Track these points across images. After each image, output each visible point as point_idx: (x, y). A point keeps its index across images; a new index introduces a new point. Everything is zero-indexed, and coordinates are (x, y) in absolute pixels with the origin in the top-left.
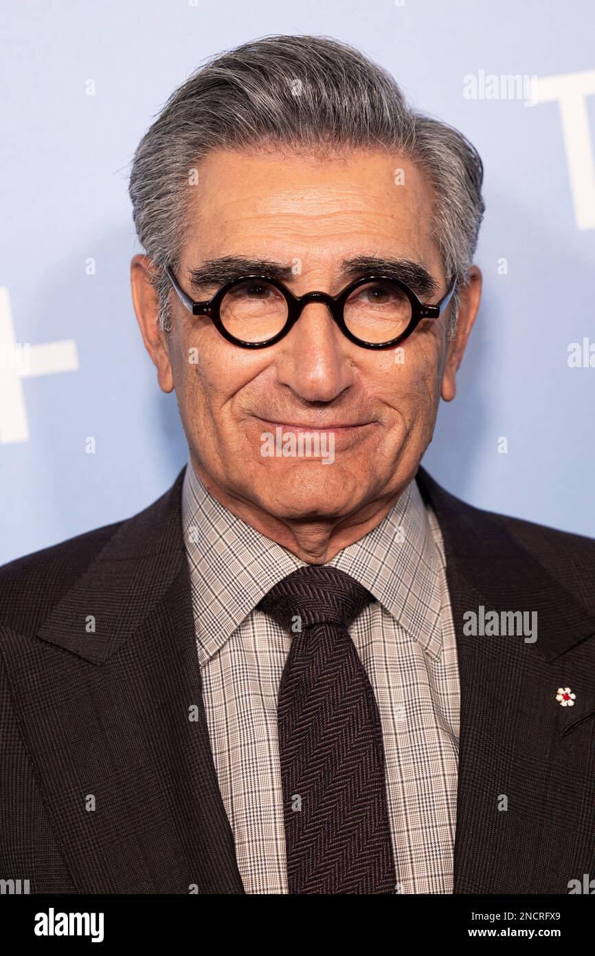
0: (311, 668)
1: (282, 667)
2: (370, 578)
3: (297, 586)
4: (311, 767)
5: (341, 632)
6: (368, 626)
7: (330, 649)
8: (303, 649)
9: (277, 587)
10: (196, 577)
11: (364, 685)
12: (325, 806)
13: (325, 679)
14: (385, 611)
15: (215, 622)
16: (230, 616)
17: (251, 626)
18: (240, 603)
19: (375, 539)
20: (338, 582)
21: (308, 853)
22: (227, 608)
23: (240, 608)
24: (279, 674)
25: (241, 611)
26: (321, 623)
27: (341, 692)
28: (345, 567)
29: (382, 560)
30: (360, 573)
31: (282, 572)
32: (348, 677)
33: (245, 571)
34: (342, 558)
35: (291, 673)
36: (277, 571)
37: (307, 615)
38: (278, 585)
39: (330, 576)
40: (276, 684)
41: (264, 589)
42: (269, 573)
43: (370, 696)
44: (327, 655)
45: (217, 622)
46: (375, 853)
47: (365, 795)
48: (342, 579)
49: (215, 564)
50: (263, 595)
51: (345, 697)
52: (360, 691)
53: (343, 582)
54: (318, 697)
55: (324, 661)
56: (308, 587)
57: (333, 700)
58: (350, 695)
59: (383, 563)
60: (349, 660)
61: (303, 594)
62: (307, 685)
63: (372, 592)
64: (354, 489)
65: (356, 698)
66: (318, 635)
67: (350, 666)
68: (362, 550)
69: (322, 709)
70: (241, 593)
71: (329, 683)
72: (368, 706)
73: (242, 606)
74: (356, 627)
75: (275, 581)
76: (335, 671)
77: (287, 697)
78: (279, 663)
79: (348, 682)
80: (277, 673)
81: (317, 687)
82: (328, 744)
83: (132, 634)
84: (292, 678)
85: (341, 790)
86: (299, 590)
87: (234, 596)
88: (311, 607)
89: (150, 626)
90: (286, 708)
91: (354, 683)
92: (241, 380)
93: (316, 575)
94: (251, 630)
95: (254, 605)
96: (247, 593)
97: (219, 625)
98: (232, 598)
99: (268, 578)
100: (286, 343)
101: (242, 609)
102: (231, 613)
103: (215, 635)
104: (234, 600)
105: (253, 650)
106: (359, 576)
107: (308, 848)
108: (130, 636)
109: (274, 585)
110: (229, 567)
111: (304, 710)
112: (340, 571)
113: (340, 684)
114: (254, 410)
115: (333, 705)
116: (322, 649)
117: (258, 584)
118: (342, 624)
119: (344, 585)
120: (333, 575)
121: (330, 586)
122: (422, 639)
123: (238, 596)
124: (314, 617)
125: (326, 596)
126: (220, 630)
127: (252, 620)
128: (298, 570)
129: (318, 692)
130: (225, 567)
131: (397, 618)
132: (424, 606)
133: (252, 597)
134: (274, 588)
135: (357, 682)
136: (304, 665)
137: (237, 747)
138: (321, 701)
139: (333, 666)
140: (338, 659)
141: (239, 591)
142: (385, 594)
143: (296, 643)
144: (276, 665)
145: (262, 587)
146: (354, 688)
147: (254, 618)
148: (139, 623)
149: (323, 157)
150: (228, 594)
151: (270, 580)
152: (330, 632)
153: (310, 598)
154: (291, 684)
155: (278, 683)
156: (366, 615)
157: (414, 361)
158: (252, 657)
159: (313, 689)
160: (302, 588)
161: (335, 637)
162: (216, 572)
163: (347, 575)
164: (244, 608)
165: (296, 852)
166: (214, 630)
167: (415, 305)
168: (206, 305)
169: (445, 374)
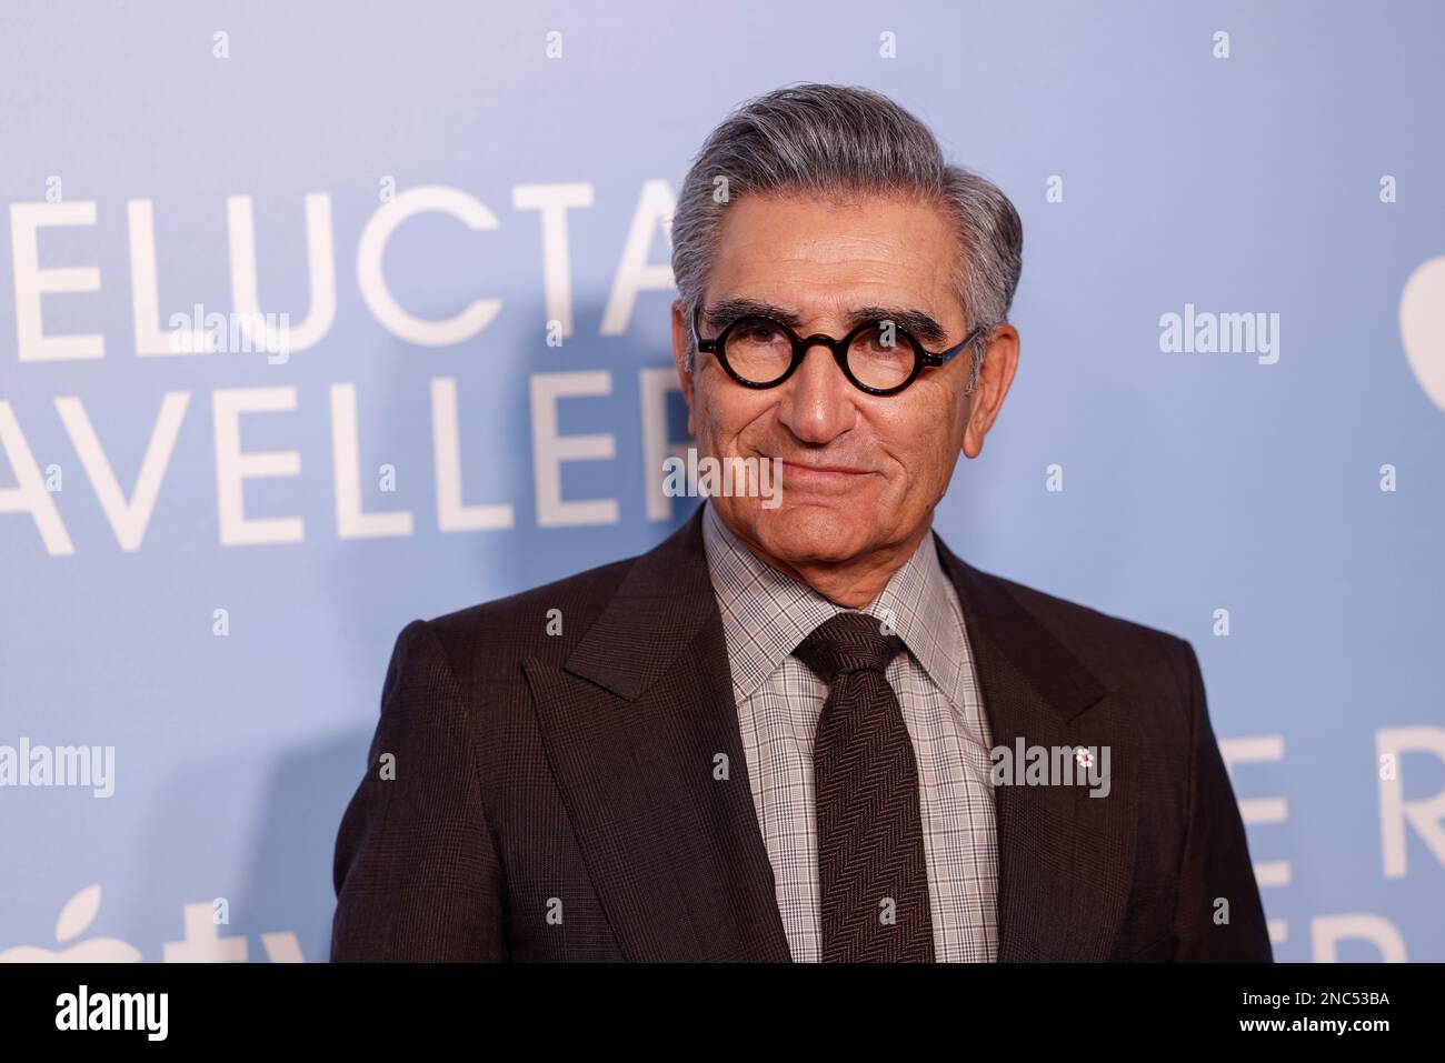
2: (904, 628)
3: (839, 631)
4: (850, 811)
7: (873, 695)
8: (845, 693)
9: (817, 631)
10: (727, 618)
12: (864, 851)
14: (913, 658)
16: (768, 657)
17: (784, 671)
18: (778, 645)
21: (845, 897)
22: (764, 649)
23: (778, 650)
26: (865, 669)
34: (878, 607)
36: (817, 615)
37: (852, 660)
39: (869, 623)
46: (914, 900)
47: (905, 843)
54: (861, 742)
56: (849, 633)
60: (891, 708)
61: (845, 640)
63: (906, 642)
64: (852, 536)
65: (896, 746)
67: (892, 713)
70: (779, 635)
71: (871, 729)
73: (780, 648)
75: (815, 624)
76: (878, 718)
82: (869, 790)
85: (881, 836)
92: (746, 419)
93: (854, 622)
95: (794, 648)
97: (755, 666)
99: (808, 621)
100: (790, 384)
101: (780, 651)
102: (768, 654)
104: (771, 642)
105: (783, 693)
107: (845, 892)
110: (766, 610)
111: (844, 755)
112: (877, 619)
114: (758, 447)
116: (866, 695)
117: (797, 628)
118: (880, 669)
120: (872, 624)
121: (870, 633)
122: (948, 690)
123: (776, 638)
124: (858, 663)
125: (868, 643)
126: (757, 671)
128: (837, 615)
133: (790, 640)
134: (812, 633)
137: (771, 789)
141: (775, 634)
142: (916, 645)
145: (802, 630)
149: (838, 203)
152: (872, 677)
153: (853, 644)
154: (832, 728)
156: (898, 662)
157: (919, 414)
160: (844, 633)
162: (752, 613)
164: (783, 651)
165: (832, 895)
167: (919, 353)
168: (711, 342)
169: (968, 430)
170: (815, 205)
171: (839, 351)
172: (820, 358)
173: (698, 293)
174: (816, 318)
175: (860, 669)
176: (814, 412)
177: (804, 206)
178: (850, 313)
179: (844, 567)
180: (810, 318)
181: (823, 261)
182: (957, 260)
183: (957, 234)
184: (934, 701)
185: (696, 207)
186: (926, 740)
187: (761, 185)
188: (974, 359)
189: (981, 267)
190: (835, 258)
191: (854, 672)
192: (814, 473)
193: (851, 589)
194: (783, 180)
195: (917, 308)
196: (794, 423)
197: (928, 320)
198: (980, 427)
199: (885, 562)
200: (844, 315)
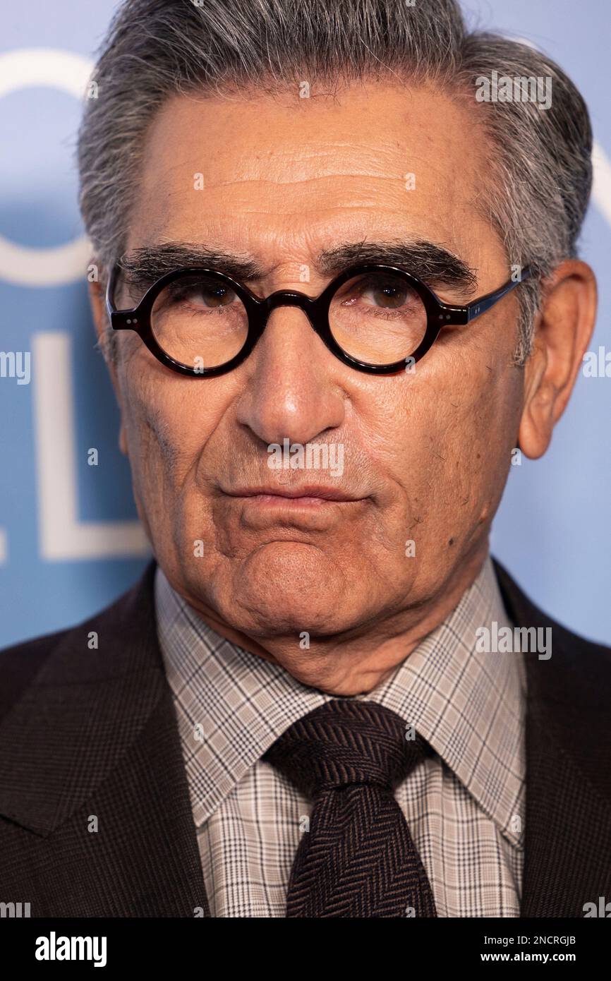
0: (340, 846)
1: (294, 846)
2: (429, 722)
3: (325, 727)
5: (386, 797)
6: (422, 791)
7: (369, 820)
8: (329, 819)
9: (294, 729)
11: (417, 875)
13: (361, 864)
14: (448, 772)
15: (203, 778)
16: (226, 768)
17: (252, 784)
18: (240, 750)
19: (438, 665)
20: (383, 724)
22: (221, 756)
23: (240, 757)
24: (290, 856)
25: (242, 761)
26: (358, 784)
27: (384, 884)
28: (394, 703)
29: (448, 697)
30: (416, 714)
31: (303, 706)
32: (394, 862)
33: (248, 704)
34: (391, 691)
35: (311, 853)
36: (295, 705)
37: (339, 770)
38: (295, 724)
39: (372, 715)
40: (286, 870)
41: (276, 730)
42: (283, 707)
43: (426, 891)
44: (365, 829)
45: (206, 778)
48: (389, 722)
49: (203, 693)
50: (275, 739)
51: (389, 891)
52: (412, 884)
53: (391, 725)
54: (350, 889)
55: (360, 837)
56: (340, 729)
57: (372, 894)
58: (396, 888)
59: (449, 701)
60: (396, 838)
61: (332, 740)
62: (333, 871)
63: (432, 743)
65: (404, 894)
66: (352, 800)
67: (397, 846)
68: (419, 680)
69: (354, 906)
70: (241, 735)
71: (366, 870)
72: (422, 906)
73: (243, 754)
74: (405, 792)
75: (292, 718)
76: (375, 853)
77: (303, 887)
78: (291, 840)
79: (395, 869)
80: (287, 854)
81: (349, 874)
83: (94, 793)
84: (312, 860)
86: (328, 734)
87: (231, 739)
88: (344, 759)
89: (121, 780)
90: (300, 904)
91: (402, 871)
93: (351, 714)
94: (253, 790)
95: (261, 753)
96: (251, 736)
97: (209, 782)
98: (228, 742)
99: (282, 713)
101: (243, 758)
102: (227, 764)
103: (204, 796)
104: (231, 746)
105: (254, 818)
106: (413, 718)
108: (90, 795)
109: (290, 723)
110: (225, 698)
111: (327, 908)
112: (387, 709)
113: (383, 872)
115: (372, 902)
116: (358, 820)
117: (266, 723)
118: (388, 786)
119: (393, 731)
120: (376, 715)
121: (372, 731)
122: (499, 814)
123: (238, 739)
124: (349, 773)
125: (366, 745)
126: (211, 789)
127: (255, 774)
128: (326, 704)
129: (350, 881)
130: (218, 698)
131: (466, 783)
132: (503, 768)
133: (257, 740)
134: (289, 729)
135: (408, 869)
136: (331, 841)
138: (354, 895)
139: (374, 846)
140: (381, 836)
141: (238, 732)
142: (450, 747)
143: (320, 810)
144: (287, 843)
145: (273, 726)
146: (403, 879)
147: (258, 771)
148: (104, 776)
150: (224, 737)
151: (285, 717)
152: (371, 796)
153: (343, 746)
155: (289, 869)
156: (421, 776)
158: (252, 829)
159: (343, 877)
160: (332, 731)
161: (377, 803)
162: (206, 705)
163: (397, 716)
164: (246, 758)
166: (202, 789)
167: (432, 305)
168: (130, 314)
169: (525, 417)
170: (269, 98)
171: (317, 312)
172: (289, 323)
173: (116, 244)
174: (278, 264)
175: (350, 783)
176: (282, 399)
177: (252, 103)
178: (326, 255)
179: (340, 643)
180: (271, 264)
181: (285, 181)
182: (486, 166)
183: (485, 128)
184: (473, 831)
185: (105, 118)
186: (454, 888)
187: (192, 77)
188: (524, 310)
189: (522, 173)
190: (303, 176)
191: (342, 788)
192: (286, 500)
193: (355, 670)
194: (222, 68)
195: (426, 239)
196: (254, 419)
197: (444, 254)
198: (546, 412)
199: (410, 628)
200: (316, 258)
